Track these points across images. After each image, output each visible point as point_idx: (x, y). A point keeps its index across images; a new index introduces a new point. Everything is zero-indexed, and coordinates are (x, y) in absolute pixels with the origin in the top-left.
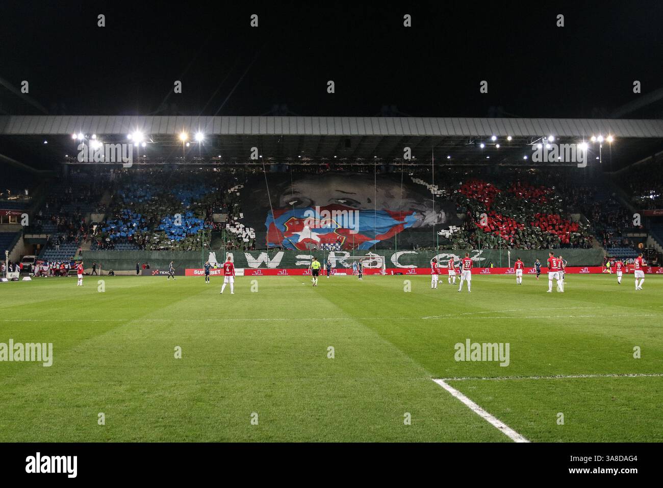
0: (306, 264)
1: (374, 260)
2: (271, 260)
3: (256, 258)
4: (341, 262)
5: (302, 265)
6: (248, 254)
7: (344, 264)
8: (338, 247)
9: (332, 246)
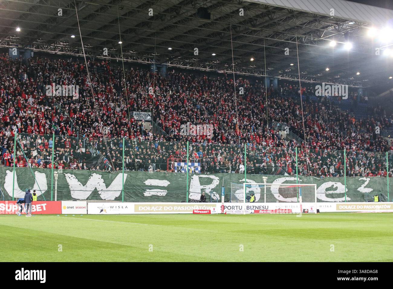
0: (159, 194)
1: (250, 189)
2: (107, 186)
3: (84, 184)
4: (208, 191)
5: (153, 195)
6: (69, 175)
7: (212, 195)
8: (197, 169)
9: (190, 166)
